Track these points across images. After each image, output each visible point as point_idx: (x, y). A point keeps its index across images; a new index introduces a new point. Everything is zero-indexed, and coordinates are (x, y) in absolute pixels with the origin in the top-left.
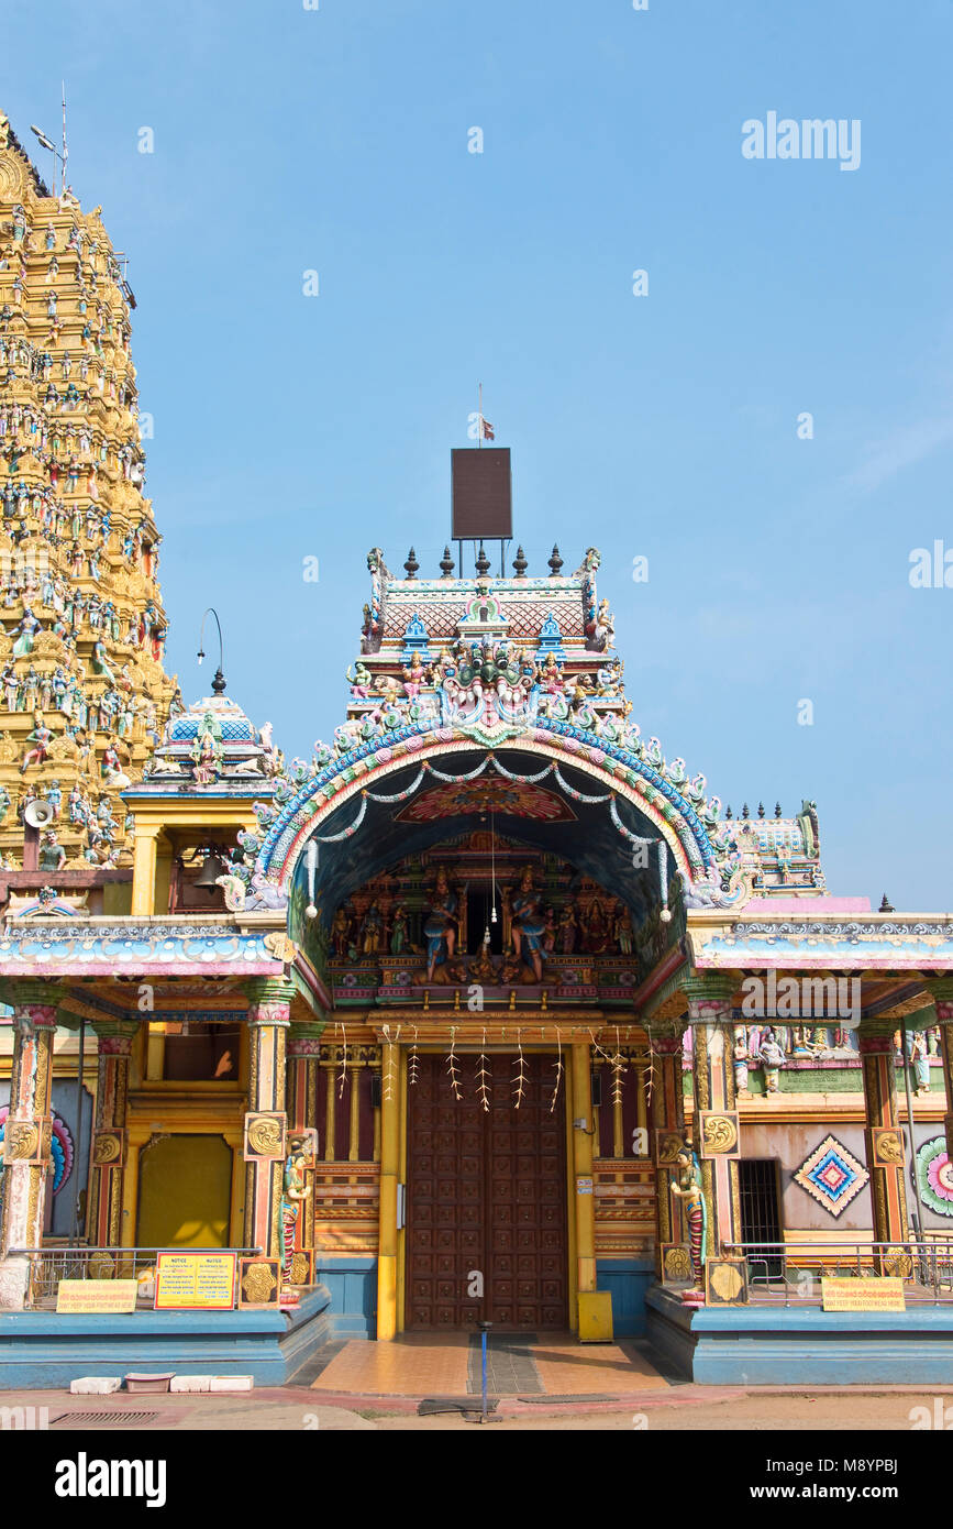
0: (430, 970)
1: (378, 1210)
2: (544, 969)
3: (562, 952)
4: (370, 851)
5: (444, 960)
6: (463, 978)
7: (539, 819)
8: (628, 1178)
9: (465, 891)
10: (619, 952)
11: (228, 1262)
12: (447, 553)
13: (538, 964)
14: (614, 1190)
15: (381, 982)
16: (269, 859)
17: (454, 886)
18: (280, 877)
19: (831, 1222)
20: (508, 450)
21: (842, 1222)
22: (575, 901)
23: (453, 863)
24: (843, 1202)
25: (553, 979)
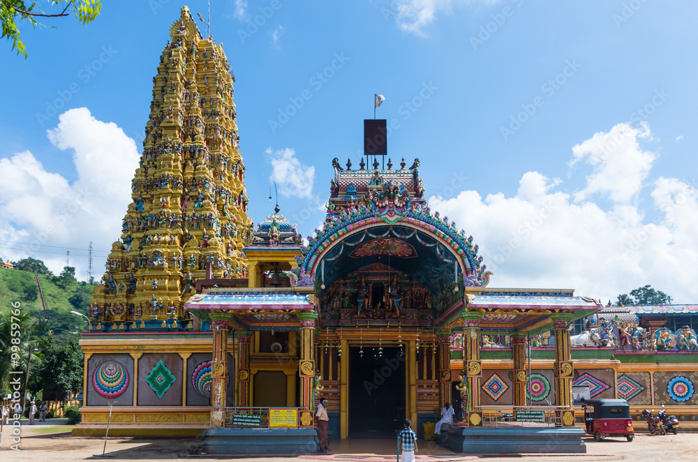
0: (359, 313)
1: (340, 397)
2: (400, 314)
3: (406, 307)
4: (338, 268)
5: (364, 311)
6: (371, 316)
7: (402, 257)
8: (428, 386)
9: (371, 285)
10: (427, 308)
11: (295, 412)
12: (362, 160)
13: (398, 312)
14: (423, 390)
15: (340, 318)
16: (307, 267)
17: (367, 283)
18: (311, 274)
19: (494, 402)
20: (385, 120)
21: (498, 402)
22: (411, 289)
23: (367, 275)
24: (499, 396)
25: (403, 317)
